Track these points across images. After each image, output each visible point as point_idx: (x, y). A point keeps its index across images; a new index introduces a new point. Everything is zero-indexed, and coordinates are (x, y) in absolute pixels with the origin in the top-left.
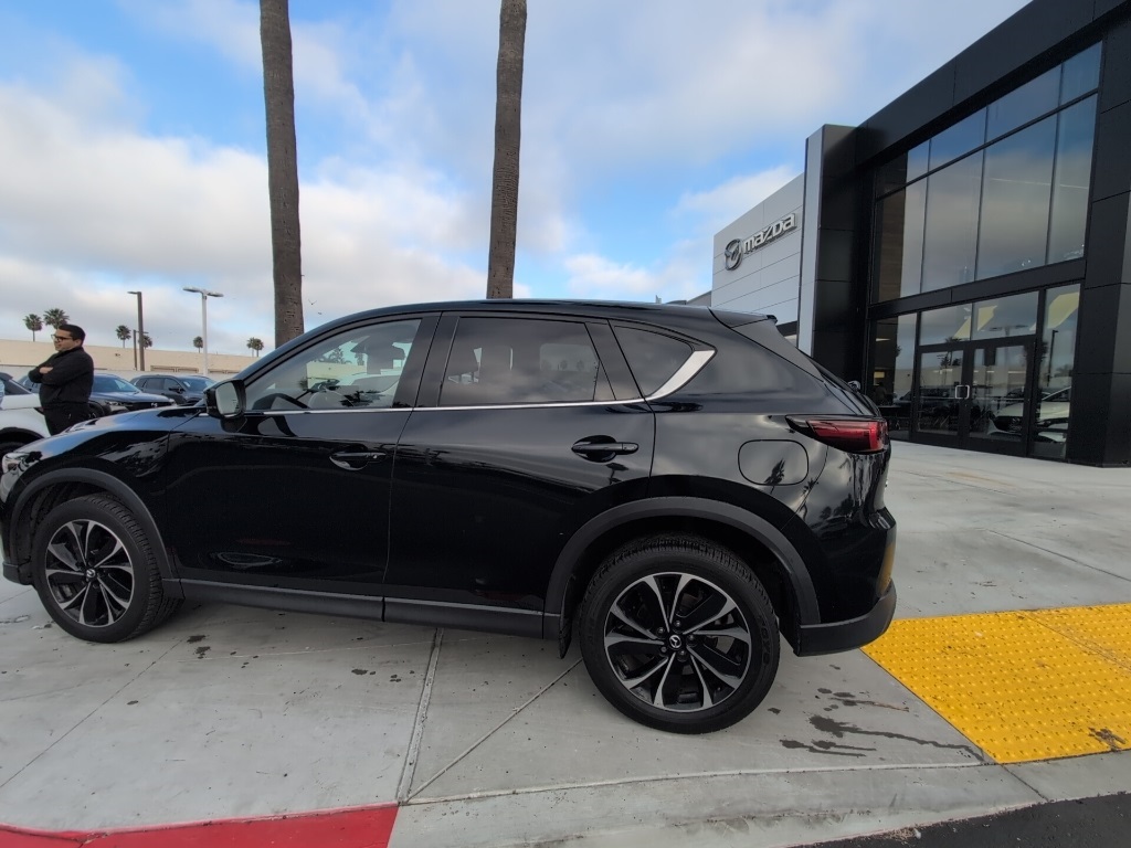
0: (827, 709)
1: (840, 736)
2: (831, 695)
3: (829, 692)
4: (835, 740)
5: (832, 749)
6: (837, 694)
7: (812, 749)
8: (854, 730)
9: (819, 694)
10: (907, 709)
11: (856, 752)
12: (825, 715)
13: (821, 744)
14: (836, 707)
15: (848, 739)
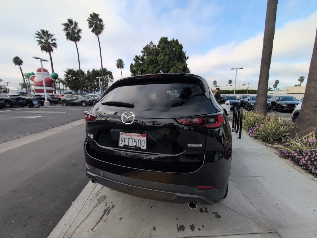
0: (106, 202)
1: (98, 200)
2: (110, 208)
3: (112, 208)
4: (97, 198)
5: (96, 195)
6: (110, 210)
7: (98, 191)
8: (97, 205)
9: (113, 204)
10: (92, 230)
11: (92, 200)
12: (106, 200)
13: (99, 194)
14: (106, 205)
15: (95, 202)
